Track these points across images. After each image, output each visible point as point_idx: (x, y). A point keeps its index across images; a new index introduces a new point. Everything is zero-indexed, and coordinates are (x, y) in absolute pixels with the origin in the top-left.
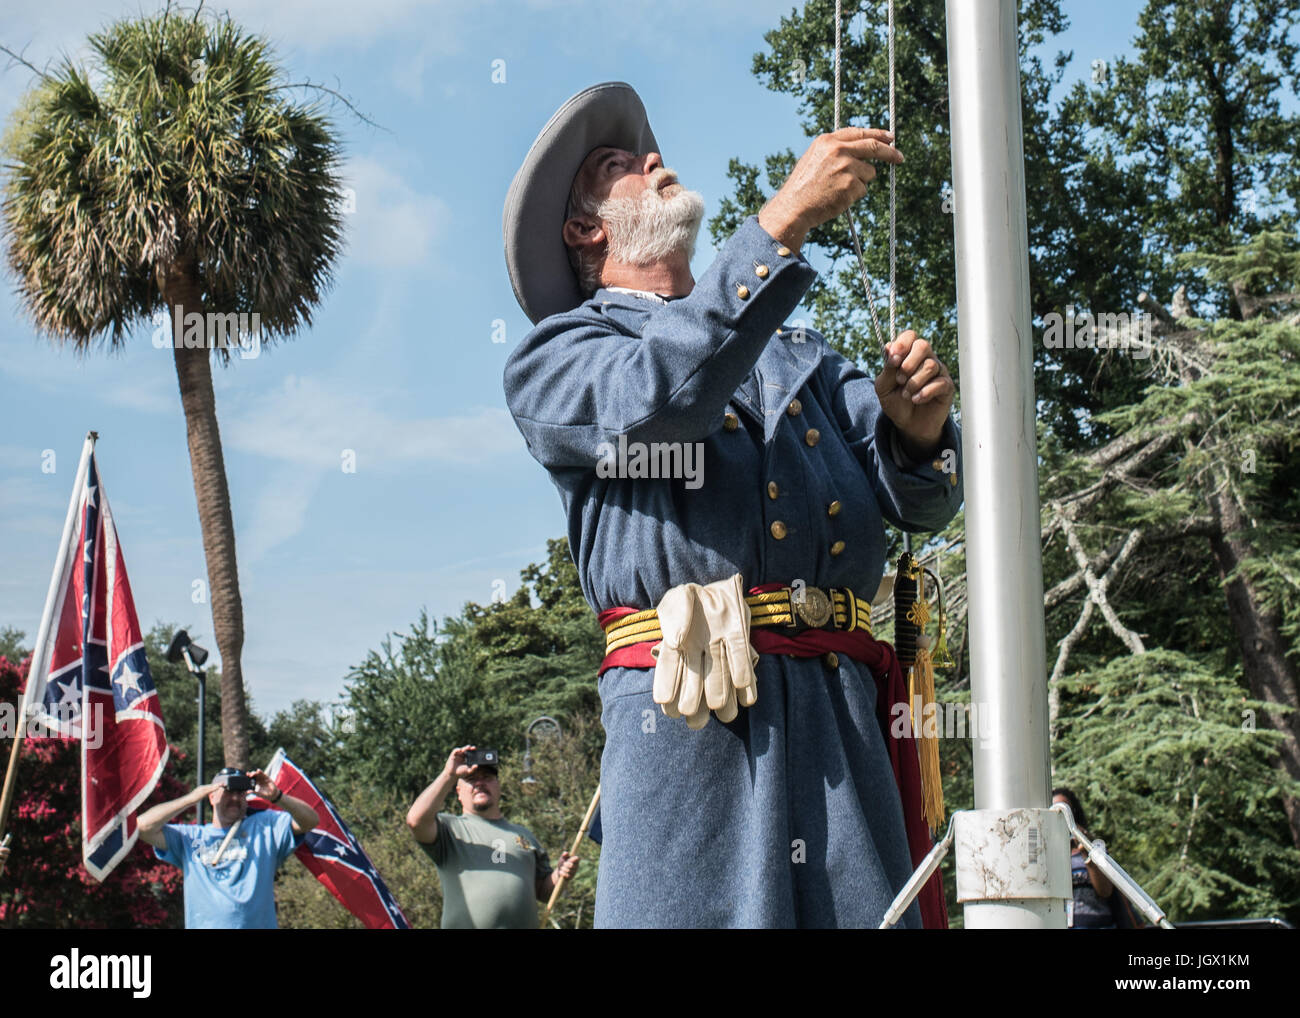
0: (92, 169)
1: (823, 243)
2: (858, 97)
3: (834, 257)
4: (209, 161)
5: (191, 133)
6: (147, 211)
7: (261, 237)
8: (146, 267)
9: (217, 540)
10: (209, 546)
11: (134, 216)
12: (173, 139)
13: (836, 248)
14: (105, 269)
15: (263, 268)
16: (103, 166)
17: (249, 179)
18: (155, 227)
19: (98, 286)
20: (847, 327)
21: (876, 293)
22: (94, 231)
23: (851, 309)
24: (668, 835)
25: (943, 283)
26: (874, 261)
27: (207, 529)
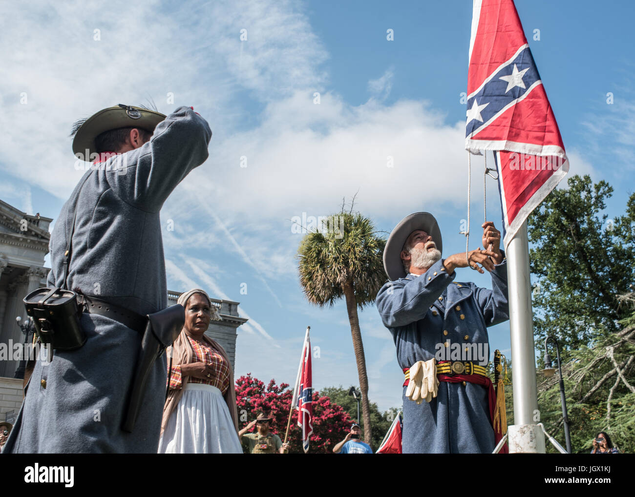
0: (323, 257)
1: (536, 273)
2: (543, 230)
3: (539, 277)
4: (355, 254)
5: (349, 246)
6: (338, 268)
7: (370, 275)
8: (339, 284)
9: (360, 360)
10: (358, 362)
11: (335, 269)
12: (345, 247)
13: (539, 274)
14: (327, 284)
15: (371, 283)
16: (325, 256)
17: (366, 258)
18: (340, 273)
19: (325, 289)
20: (543, 297)
21: (552, 287)
22: (324, 274)
23: (545, 292)
24: (414, 436)
25: (572, 283)
26: (551, 278)
27: (357, 357)
